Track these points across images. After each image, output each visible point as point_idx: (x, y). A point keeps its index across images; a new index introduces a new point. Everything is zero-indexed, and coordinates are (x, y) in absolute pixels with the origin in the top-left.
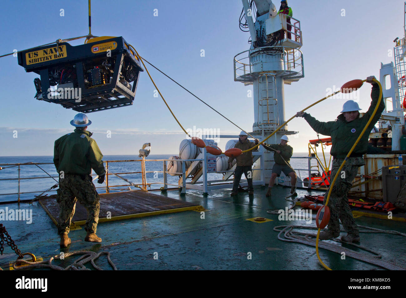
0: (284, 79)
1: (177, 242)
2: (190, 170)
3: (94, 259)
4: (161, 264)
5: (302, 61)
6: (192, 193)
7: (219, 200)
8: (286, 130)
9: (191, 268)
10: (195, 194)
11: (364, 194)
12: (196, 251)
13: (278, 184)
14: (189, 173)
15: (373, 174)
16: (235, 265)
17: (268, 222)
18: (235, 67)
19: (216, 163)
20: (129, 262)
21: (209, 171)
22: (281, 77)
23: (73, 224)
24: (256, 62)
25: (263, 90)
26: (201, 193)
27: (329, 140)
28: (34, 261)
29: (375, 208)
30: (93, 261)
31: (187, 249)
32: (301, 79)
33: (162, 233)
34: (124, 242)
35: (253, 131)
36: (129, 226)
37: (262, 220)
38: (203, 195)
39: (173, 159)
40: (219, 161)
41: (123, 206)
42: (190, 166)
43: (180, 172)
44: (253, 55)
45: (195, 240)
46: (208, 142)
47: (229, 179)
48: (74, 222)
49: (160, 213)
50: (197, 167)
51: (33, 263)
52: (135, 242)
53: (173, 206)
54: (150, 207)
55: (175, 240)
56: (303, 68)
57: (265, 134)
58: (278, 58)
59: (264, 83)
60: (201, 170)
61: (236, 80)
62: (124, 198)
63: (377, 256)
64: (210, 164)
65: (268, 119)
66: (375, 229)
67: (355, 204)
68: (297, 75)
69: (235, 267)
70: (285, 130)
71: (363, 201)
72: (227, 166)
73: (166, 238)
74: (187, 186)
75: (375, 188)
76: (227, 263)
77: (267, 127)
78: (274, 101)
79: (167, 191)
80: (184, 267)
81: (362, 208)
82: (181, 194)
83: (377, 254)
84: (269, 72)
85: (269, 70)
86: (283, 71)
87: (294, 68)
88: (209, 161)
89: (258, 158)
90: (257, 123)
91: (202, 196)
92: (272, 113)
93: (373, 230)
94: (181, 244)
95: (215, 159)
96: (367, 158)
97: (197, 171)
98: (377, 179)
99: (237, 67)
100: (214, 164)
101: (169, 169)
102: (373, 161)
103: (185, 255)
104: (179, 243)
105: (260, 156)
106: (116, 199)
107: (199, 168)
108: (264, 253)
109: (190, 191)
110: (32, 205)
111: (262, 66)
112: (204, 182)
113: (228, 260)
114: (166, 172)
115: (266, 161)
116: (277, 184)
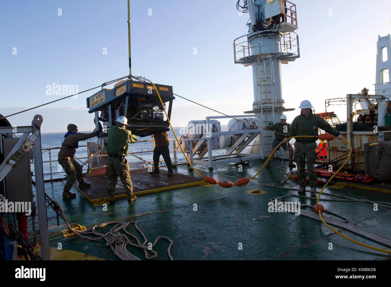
0: (281, 60)
1: (188, 212)
2: (197, 147)
3: (125, 227)
4: (176, 230)
5: (298, 42)
6: (199, 168)
7: (222, 175)
8: (284, 107)
9: (199, 232)
10: (201, 169)
11: (350, 167)
12: (203, 220)
13: (277, 157)
14: (196, 150)
15: (358, 148)
16: (233, 230)
17: (263, 194)
18: (235, 51)
19: (219, 141)
20: (152, 229)
21: (213, 149)
22: (278, 58)
23: (103, 200)
24: (254, 45)
25: (261, 72)
26: (207, 168)
27: (324, 115)
28: (80, 229)
29: (356, 180)
30: (124, 229)
31: (196, 218)
32: (297, 59)
33: (176, 205)
34: (145, 213)
35: (253, 109)
36: (148, 200)
37: (258, 192)
38: (208, 169)
39: (181, 139)
40: (222, 139)
41: (141, 182)
42: (196, 144)
43: (188, 150)
44: (251, 38)
45: (202, 210)
46: (212, 123)
47: (232, 153)
48: (103, 198)
49: (172, 188)
50: (203, 144)
51: (79, 231)
52: (154, 214)
53: (183, 181)
54: (164, 183)
55: (186, 210)
56: (298, 49)
57: (264, 112)
58: (275, 40)
59: (262, 64)
60: (206, 147)
61: (236, 62)
62: (140, 175)
63: (344, 221)
64: (214, 142)
65: (266, 99)
66: (351, 198)
67: (339, 176)
68: (293, 56)
69: (232, 231)
70: (282, 108)
71: (347, 174)
72: (230, 143)
73: (179, 210)
74: (195, 161)
75: (360, 161)
76: (227, 228)
77: (266, 105)
78: (272, 81)
79: (177, 167)
80: (194, 232)
81: (345, 180)
82: (190, 169)
83: (345, 219)
84: (266, 54)
85: (267, 53)
86: (279, 53)
87: (291, 49)
88: (213, 139)
89: (258, 135)
90: (256, 102)
91: (208, 171)
92: (270, 92)
93: (350, 199)
94: (191, 214)
95: (219, 138)
96: (353, 135)
97: (202, 148)
98: (362, 153)
99: (237, 50)
100: (218, 142)
101: (178, 147)
102: (359, 137)
103: (194, 222)
104: (189, 213)
105: (259, 133)
106: (133, 176)
107: (204, 146)
108: (256, 220)
109: (197, 166)
110: (63, 183)
111: (260, 48)
112: (209, 158)
113: (228, 226)
114: (175, 150)
115: (265, 137)
116: (275, 157)
